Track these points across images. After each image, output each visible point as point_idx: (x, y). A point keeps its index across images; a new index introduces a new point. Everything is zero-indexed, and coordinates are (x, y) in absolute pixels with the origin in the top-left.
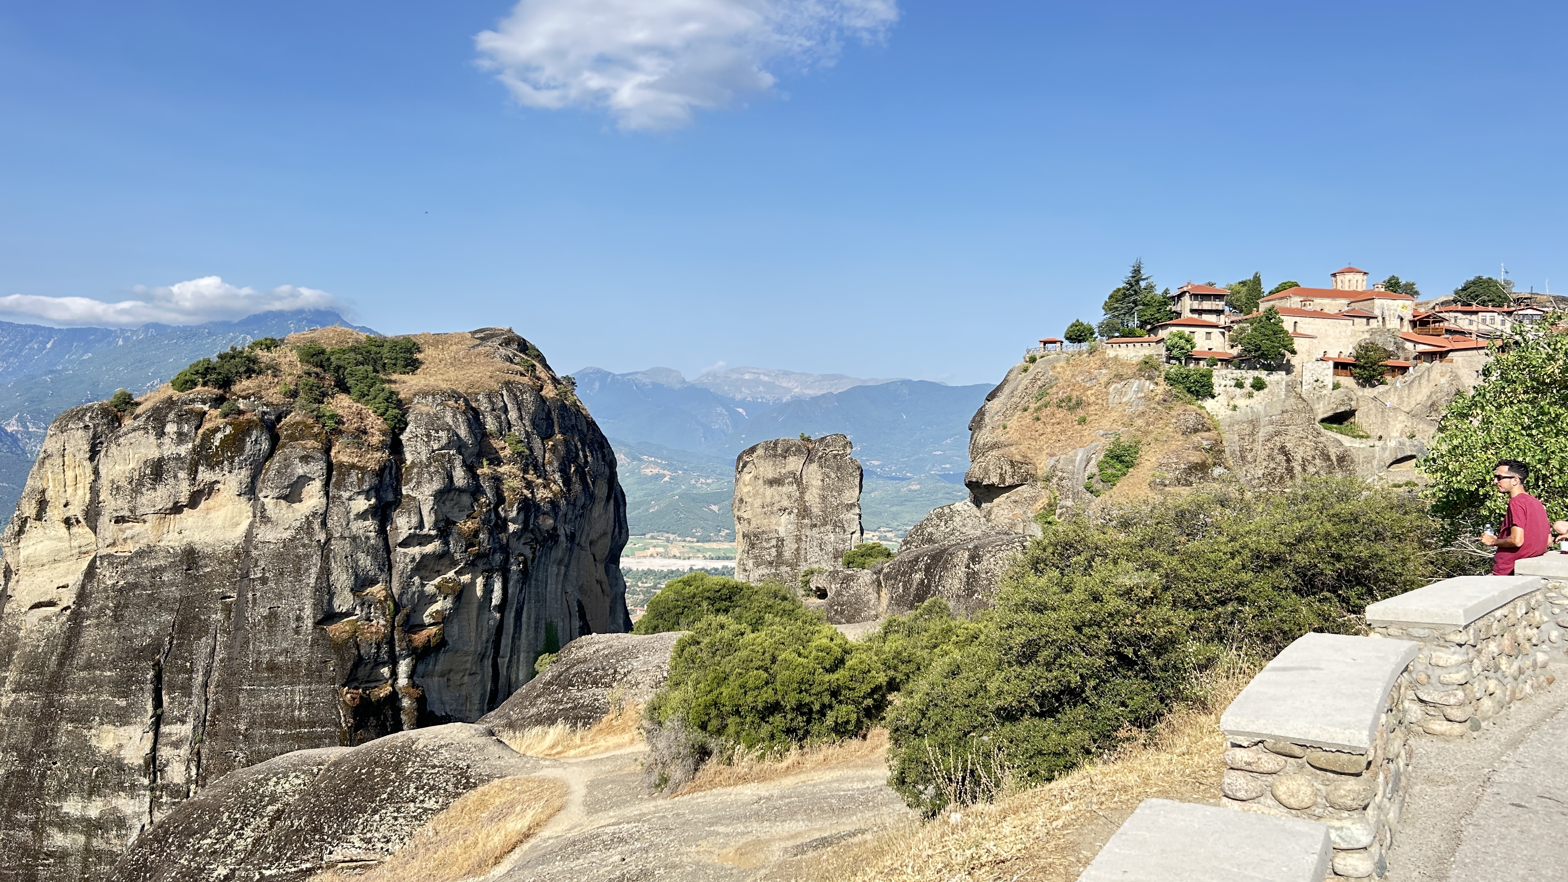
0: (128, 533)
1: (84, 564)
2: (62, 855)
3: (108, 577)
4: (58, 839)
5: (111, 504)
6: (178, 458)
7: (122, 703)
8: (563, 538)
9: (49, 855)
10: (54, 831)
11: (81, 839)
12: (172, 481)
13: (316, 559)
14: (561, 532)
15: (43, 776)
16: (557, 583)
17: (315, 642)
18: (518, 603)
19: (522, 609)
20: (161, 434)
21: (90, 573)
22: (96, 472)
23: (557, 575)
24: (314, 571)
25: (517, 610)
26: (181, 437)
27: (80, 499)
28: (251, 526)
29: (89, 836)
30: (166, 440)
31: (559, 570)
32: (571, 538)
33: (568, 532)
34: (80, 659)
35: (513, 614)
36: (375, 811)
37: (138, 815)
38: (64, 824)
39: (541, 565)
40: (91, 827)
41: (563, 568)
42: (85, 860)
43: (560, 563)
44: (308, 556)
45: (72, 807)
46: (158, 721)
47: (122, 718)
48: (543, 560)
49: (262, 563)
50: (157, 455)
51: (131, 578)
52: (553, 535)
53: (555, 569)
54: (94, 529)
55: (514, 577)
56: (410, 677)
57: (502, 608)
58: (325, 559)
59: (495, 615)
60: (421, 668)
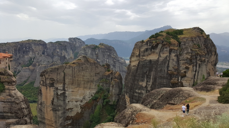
0: (143, 58)
1: (138, 62)
2: (136, 96)
3: (141, 63)
4: (135, 94)
5: (142, 54)
6: (149, 48)
7: (143, 79)
8: (206, 61)
9: (135, 96)
10: (135, 93)
11: (138, 95)
12: (148, 51)
13: (167, 62)
14: (206, 60)
15: (134, 86)
17: (167, 74)
20: (147, 45)
21: (139, 63)
22: (140, 50)
23: (205, 67)
24: (167, 64)
26: (150, 45)
27: (138, 53)
28: (159, 57)
29: (139, 95)
30: (148, 46)
32: (208, 61)
34: (138, 73)
35: (197, 72)
36: (176, 98)
37: (144, 93)
38: (136, 92)
40: (139, 93)
42: (138, 97)
43: (206, 65)
44: (166, 62)
45: (137, 91)
46: (147, 82)
47: (143, 81)
48: (203, 64)
49: (160, 62)
50: (147, 48)
51: (144, 63)
54: (139, 57)
55: (198, 67)
56: (181, 80)
57: (195, 71)
58: (169, 62)
59: (194, 72)
60: (182, 79)
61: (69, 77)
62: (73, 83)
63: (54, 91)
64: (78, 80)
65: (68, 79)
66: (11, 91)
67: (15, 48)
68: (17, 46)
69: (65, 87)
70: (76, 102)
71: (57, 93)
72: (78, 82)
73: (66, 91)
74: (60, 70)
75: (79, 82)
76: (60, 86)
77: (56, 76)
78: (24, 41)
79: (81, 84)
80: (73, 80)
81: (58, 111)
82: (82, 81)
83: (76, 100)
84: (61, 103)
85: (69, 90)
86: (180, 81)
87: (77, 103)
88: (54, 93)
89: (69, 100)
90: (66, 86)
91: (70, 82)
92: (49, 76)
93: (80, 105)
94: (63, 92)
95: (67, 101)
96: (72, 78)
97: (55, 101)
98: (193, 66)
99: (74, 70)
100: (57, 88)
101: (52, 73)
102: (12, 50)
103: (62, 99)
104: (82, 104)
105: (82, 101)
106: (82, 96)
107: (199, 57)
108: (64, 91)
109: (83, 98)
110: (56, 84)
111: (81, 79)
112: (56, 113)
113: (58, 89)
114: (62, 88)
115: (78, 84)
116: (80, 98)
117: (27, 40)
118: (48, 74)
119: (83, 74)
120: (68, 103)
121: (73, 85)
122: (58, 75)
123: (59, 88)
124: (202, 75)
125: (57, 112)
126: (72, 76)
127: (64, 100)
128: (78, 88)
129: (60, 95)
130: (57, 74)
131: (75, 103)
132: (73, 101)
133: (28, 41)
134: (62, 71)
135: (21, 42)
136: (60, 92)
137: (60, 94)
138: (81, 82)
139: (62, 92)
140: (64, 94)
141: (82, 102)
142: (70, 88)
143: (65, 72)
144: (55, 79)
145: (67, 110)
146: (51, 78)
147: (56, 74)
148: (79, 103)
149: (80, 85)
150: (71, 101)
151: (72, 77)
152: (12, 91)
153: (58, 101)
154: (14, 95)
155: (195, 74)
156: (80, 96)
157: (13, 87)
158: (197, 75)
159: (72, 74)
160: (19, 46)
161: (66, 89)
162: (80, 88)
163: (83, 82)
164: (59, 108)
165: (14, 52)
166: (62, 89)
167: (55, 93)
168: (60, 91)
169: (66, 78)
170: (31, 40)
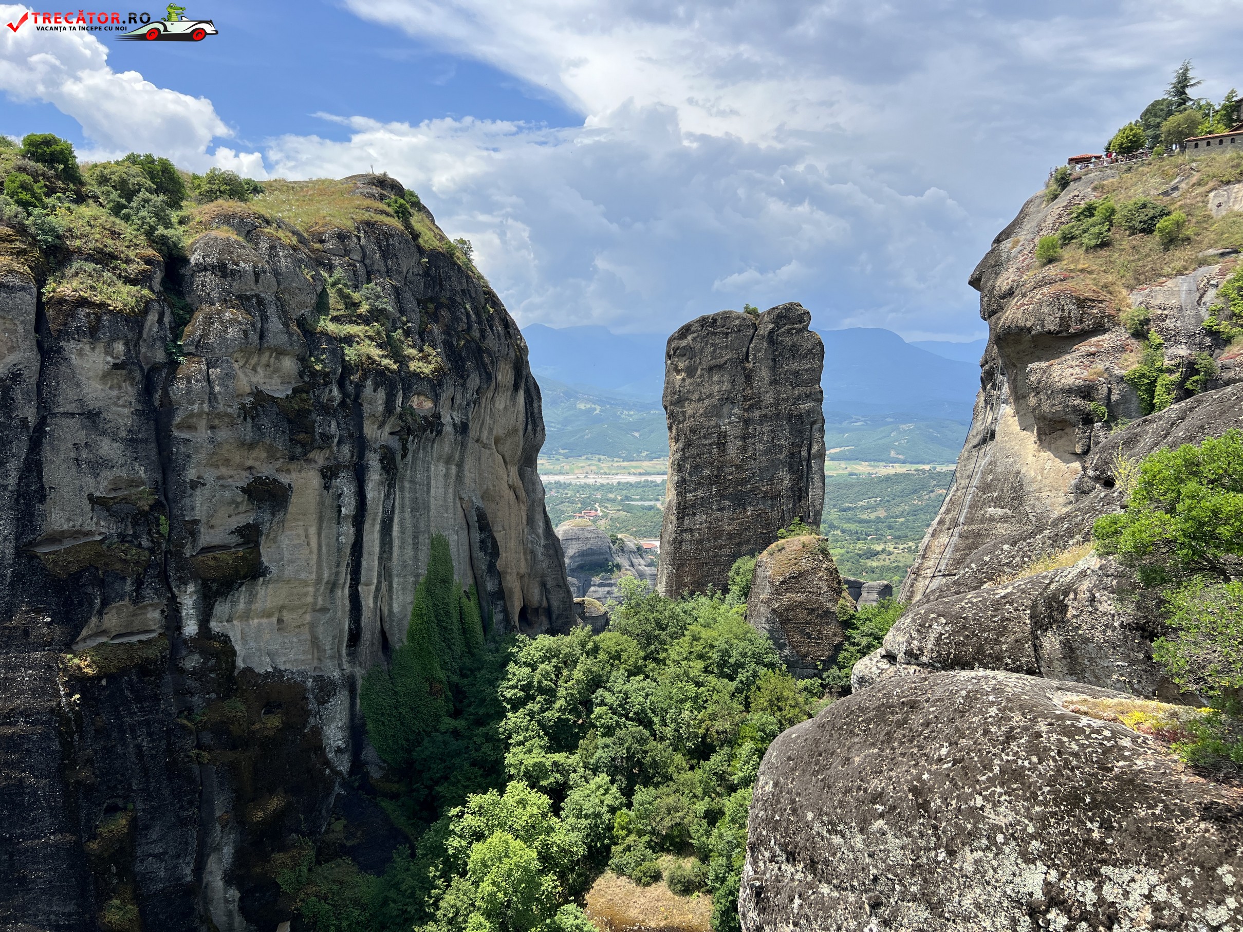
8: (449, 428)
13: (20, 447)
14: (446, 419)
16: (446, 486)
18: (385, 511)
19: (391, 520)
23: (447, 476)
24: (14, 464)
25: (383, 522)
31: (447, 469)
32: (463, 429)
33: (457, 421)
35: (377, 528)
39: (419, 463)
41: (454, 467)
43: (448, 461)
48: (421, 454)
52: (433, 424)
53: (442, 468)
55: (374, 477)
56: (204, 623)
57: (359, 520)
58: (36, 444)
59: (348, 529)
60: (221, 608)
86: (191, 628)
98: (328, 474)
107: (381, 394)
124: (424, 539)
155: (357, 547)
158: (377, 550)
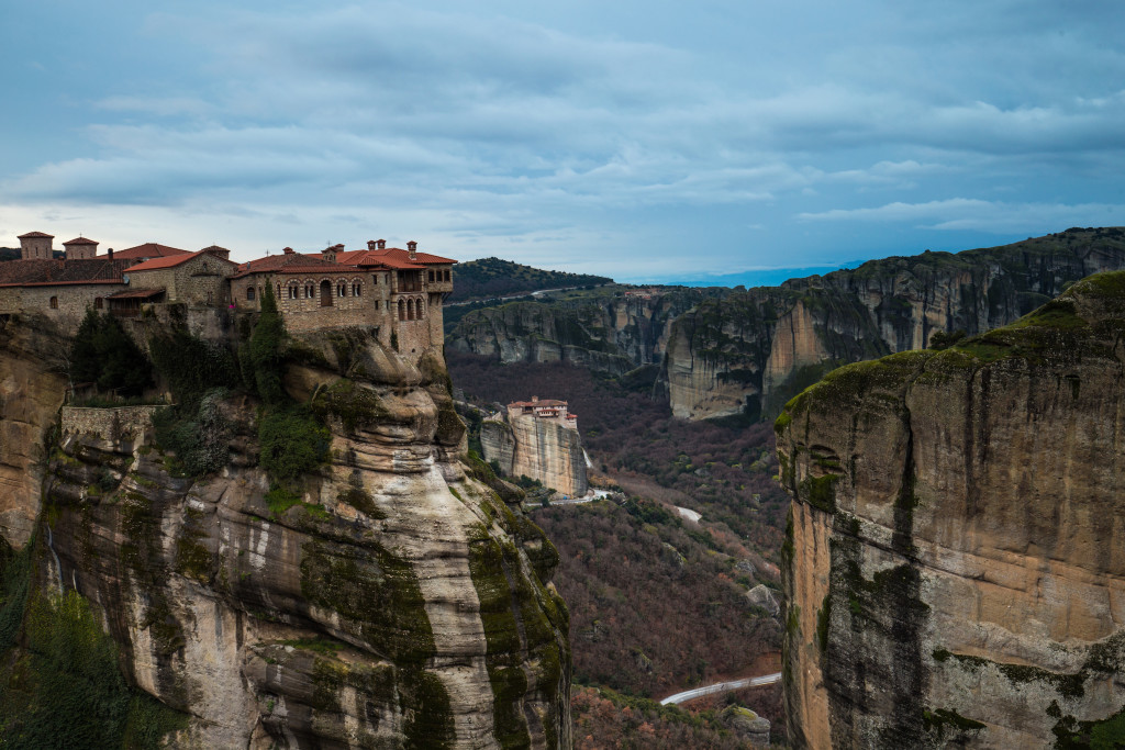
61: (943, 452)
62: (979, 511)
63: (833, 544)
64: (1024, 489)
65: (938, 469)
66: (365, 473)
67: (968, 281)
68: (986, 273)
69: (915, 529)
70: (1017, 674)
71: (854, 570)
72: (1029, 510)
73: (919, 561)
74: (876, 390)
75: (1046, 508)
76: (875, 516)
77: (846, 434)
78: (1038, 241)
79: (1064, 528)
80: (971, 480)
81: (864, 710)
82: (1076, 501)
83: (1018, 662)
84: (883, 652)
85: (941, 562)
87: (1022, 685)
88: (833, 559)
89: (942, 642)
90: (920, 522)
91: (951, 498)
92: (808, 429)
93: (1053, 710)
94: (899, 571)
95: (928, 645)
96: (969, 463)
97: (840, 621)
99: (985, 394)
100: (855, 526)
101: (823, 413)
102: (949, 297)
103: (887, 620)
104: (1079, 711)
105: (1072, 686)
106: (1079, 642)
108: (902, 562)
109: (1093, 664)
110: (849, 496)
111: (1068, 482)
112: (849, 721)
113: (863, 540)
114: (886, 534)
115: (1031, 527)
116: (1054, 647)
117: (1060, 230)
118: (804, 415)
119: (1080, 437)
120: (932, 663)
121: (980, 527)
122: (860, 425)
123: (866, 528)
125: (857, 716)
126: (969, 443)
127: (905, 635)
128: (1033, 561)
129: (869, 587)
130: (855, 420)
131: (1005, 687)
132: (979, 662)
133: (1061, 236)
134: (887, 398)
135: (1020, 245)
136: (873, 564)
137: (877, 576)
138: (1066, 507)
139: (889, 565)
140: (902, 585)
141: (1079, 692)
142: (957, 544)
143: (910, 403)
144: (844, 455)
145: (928, 722)
146: (820, 443)
147: (848, 417)
148: (1037, 694)
149: (1055, 533)
150: (961, 658)
151: (968, 453)
152: (373, 474)
153: (856, 628)
154: (387, 508)
156: (1060, 634)
157: (391, 457)
159: (969, 425)
160: (996, 270)
161: (922, 547)
162: (1057, 565)
163: (1084, 513)
164: (870, 687)
165: (957, 308)
166: (889, 544)
167: (840, 560)
168: (877, 552)
169: (919, 458)
170: (1090, 229)
